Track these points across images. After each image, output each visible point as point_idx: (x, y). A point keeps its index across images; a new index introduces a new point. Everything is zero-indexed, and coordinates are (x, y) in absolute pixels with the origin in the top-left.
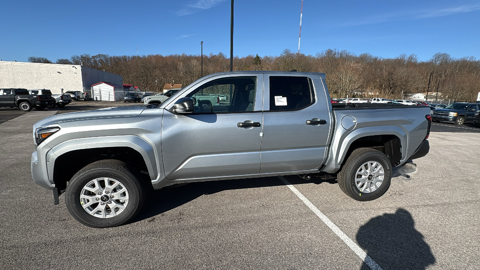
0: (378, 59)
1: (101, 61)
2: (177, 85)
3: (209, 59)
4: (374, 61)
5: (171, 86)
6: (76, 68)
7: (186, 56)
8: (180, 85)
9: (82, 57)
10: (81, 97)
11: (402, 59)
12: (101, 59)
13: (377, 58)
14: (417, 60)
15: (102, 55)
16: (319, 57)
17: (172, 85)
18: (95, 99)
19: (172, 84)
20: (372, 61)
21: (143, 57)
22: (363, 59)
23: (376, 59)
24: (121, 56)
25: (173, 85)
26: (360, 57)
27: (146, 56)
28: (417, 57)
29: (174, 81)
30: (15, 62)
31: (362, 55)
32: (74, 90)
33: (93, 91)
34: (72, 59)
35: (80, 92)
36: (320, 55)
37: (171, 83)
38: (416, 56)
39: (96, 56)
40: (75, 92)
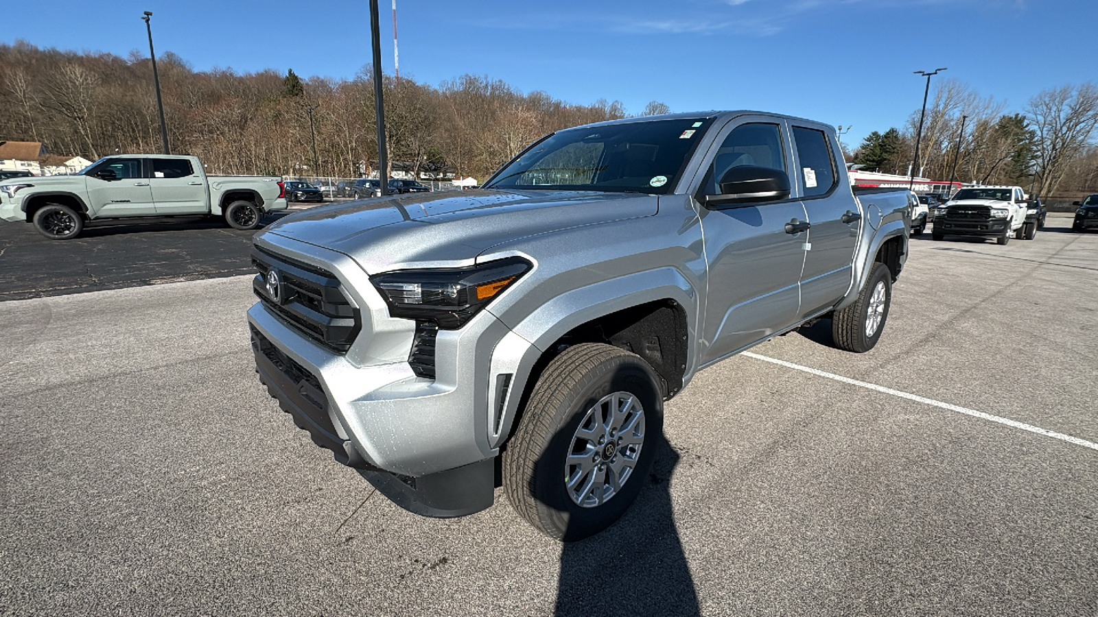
0: (562, 105)
3: (128, 68)
4: (555, 108)
7: (36, 51)
11: (602, 109)
13: (560, 104)
14: (624, 112)
16: (446, 90)
20: (552, 109)
22: (534, 103)
23: (557, 105)
25: (2, 144)
26: (530, 97)
28: (624, 106)
31: (533, 93)
36: (449, 86)
38: (622, 104)
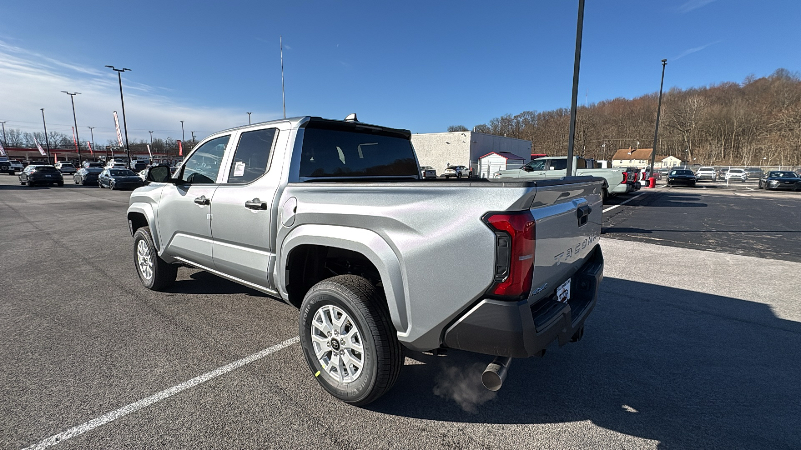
1: (526, 122)
2: (642, 151)
5: (630, 153)
6: (465, 136)
8: (650, 151)
9: (502, 119)
10: (463, 174)
12: (525, 119)
15: (528, 112)
17: (632, 152)
18: (482, 177)
19: (632, 150)
21: (591, 106)
24: (555, 110)
25: (634, 151)
27: (596, 105)
29: (638, 143)
30: (417, 134)
32: (456, 165)
33: (480, 165)
34: (491, 124)
35: (463, 167)
37: (630, 148)
39: (519, 115)
40: (456, 167)
